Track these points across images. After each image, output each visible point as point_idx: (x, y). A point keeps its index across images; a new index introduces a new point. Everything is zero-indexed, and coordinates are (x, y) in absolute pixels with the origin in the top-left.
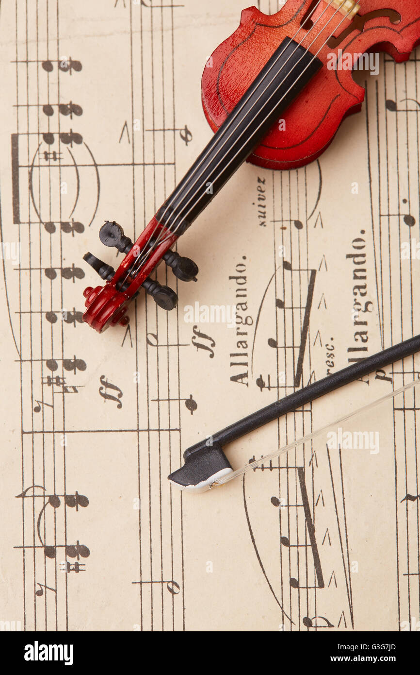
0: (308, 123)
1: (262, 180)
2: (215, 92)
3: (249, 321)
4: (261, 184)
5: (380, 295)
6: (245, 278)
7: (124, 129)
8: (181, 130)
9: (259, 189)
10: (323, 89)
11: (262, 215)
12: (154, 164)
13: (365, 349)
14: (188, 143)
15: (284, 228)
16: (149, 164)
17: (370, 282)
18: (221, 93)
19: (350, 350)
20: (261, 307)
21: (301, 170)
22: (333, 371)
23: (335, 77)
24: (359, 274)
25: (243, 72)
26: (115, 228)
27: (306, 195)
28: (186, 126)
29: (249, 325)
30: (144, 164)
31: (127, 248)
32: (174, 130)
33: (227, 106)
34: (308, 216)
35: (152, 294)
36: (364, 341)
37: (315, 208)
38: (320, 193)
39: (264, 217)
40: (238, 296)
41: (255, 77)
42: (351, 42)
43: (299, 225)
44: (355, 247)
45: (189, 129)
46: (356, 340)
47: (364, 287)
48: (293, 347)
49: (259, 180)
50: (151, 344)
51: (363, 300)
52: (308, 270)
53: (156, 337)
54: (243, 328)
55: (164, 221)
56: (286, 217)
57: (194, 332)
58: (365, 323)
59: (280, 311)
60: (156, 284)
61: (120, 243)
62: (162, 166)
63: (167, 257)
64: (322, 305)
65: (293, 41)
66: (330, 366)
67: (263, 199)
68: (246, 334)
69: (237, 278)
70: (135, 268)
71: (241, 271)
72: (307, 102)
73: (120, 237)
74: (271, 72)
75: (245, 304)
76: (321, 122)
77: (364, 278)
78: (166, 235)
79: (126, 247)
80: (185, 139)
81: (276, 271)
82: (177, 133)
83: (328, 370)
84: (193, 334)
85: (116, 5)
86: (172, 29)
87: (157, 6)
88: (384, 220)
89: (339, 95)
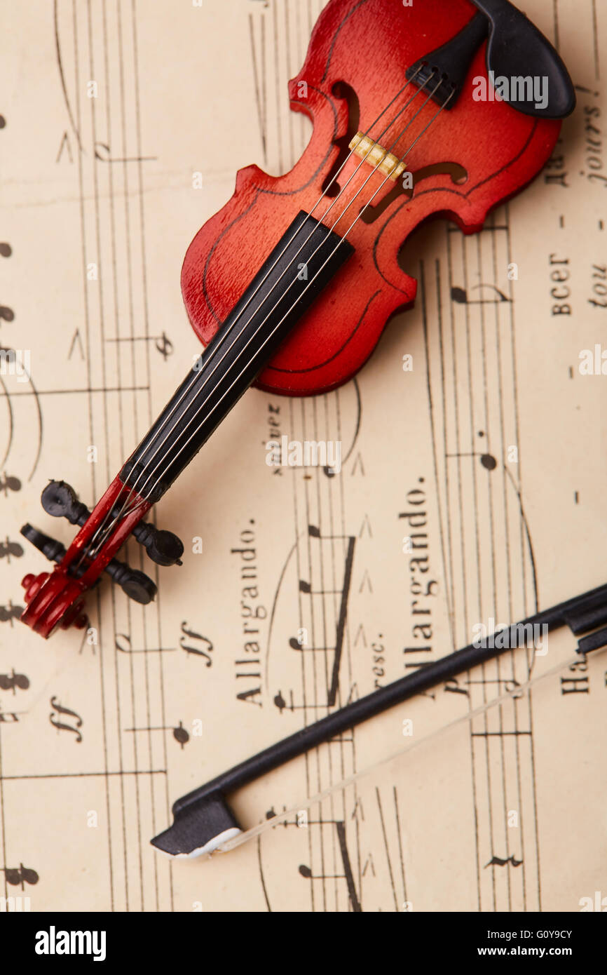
0: (335, 334)
1: (275, 407)
2: (201, 292)
3: (261, 613)
4: (274, 415)
5: (448, 571)
6: (253, 551)
7: (74, 340)
8: (157, 339)
9: (271, 421)
10: (357, 282)
12: (119, 389)
13: (428, 649)
14: (169, 358)
15: (307, 478)
16: (113, 390)
17: (433, 552)
18: (210, 293)
19: (408, 651)
20: (277, 592)
21: (331, 396)
22: (384, 682)
23: (373, 265)
24: (418, 541)
25: (240, 262)
26: (64, 490)
27: (339, 429)
28: (164, 333)
29: (261, 618)
30: (105, 390)
31: (81, 520)
32: (147, 339)
33: (218, 312)
34: (343, 458)
35: (119, 581)
36: (427, 637)
37: (353, 446)
38: (358, 426)
40: (244, 577)
41: (258, 269)
42: (396, 212)
43: (329, 472)
44: (412, 503)
45: (169, 337)
46: (416, 636)
47: (425, 560)
48: (325, 649)
50: (122, 650)
51: (424, 579)
52: (343, 537)
53: (128, 639)
54: (254, 623)
55: (130, 483)
57: (184, 631)
58: (428, 612)
59: (305, 597)
60: (125, 568)
61: (71, 513)
62: (131, 393)
63: (138, 531)
64: (366, 588)
65: (311, 217)
66: (379, 675)
67: (278, 437)
68: (256, 631)
69: (242, 551)
70: (94, 546)
71: (247, 542)
72: (333, 303)
73: (70, 503)
74: (280, 263)
75: (255, 588)
76: (355, 331)
77: (425, 546)
78: (136, 502)
79: (79, 518)
80: (164, 352)
81: (298, 539)
82: (152, 343)
83: (376, 681)
84: (182, 634)
85: (58, 160)
86: (141, 192)
87: (119, 160)
88: (453, 461)
89: (380, 291)
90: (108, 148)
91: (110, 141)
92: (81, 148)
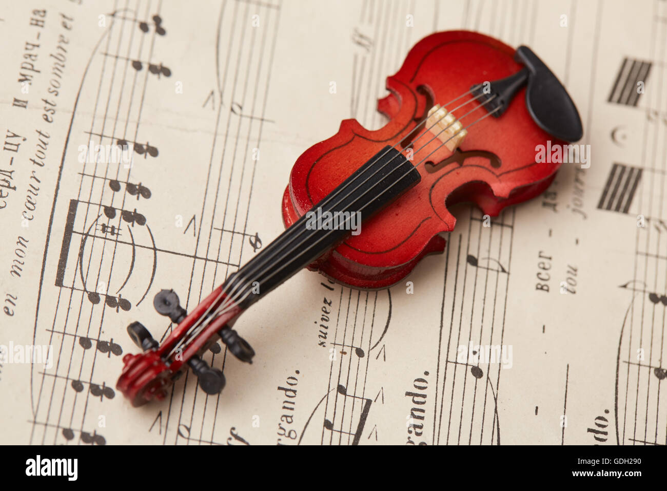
1: (329, 302)
3: (293, 435)
4: (327, 306)
6: (295, 392)
7: (191, 222)
8: (251, 236)
9: (324, 309)
10: (415, 207)
11: (324, 335)
12: (217, 262)
14: (257, 251)
16: (212, 261)
17: (427, 423)
20: (307, 423)
23: (428, 200)
24: (417, 413)
26: (172, 295)
27: (372, 326)
28: (257, 234)
29: (292, 438)
30: (206, 260)
32: (244, 234)
34: (372, 346)
37: (380, 340)
38: (387, 327)
39: (325, 338)
40: (284, 407)
42: (449, 172)
43: (360, 353)
44: (416, 386)
45: (260, 237)
47: (421, 427)
49: (325, 301)
50: (182, 435)
51: (417, 440)
52: (363, 398)
53: (189, 430)
54: (285, 441)
56: (348, 342)
57: (232, 433)
59: (328, 432)
61: (174, 312)
62: (225, 266)
63: (224, 332)
64: (373, 436)
67: (326, 321)
69: (286, 390)
71: (291, 384)
72: (397, 215)
73: (176, 305)
75: (291, 417)
76: (409, 237)
77: (422, 418)
79: (180, 316)
80: (254, 246)
81: (329, 392)
82: (247, 238)
84: (230, 436)
85: (204, 106)
86: (259, 140)
87: (247, 117)
88: (451, 366)
89: (431, 218)
90: (241, 108)
91: (243, 102)
92: (222, 103)
